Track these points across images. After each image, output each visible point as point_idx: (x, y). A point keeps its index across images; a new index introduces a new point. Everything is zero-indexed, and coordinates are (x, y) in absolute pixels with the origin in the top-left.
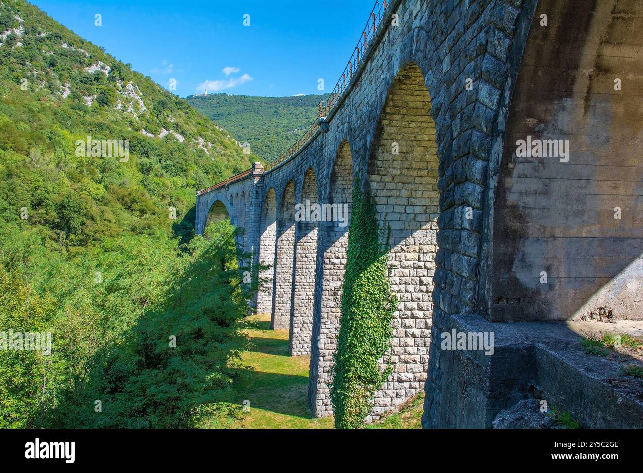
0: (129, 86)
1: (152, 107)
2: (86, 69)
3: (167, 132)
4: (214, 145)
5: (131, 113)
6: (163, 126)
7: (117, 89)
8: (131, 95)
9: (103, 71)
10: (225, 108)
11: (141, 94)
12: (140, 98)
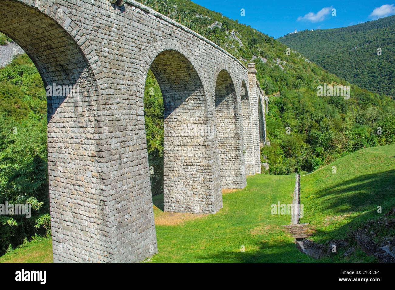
0: (233, 33)
1: (247, 44)
2: (209, 27)
3: (256, 57)
4: (287, 62)
5: (233, 48)
6: (254, 54)
7: (226, 36)
8: (234, 38)
9: (218, 26)
10: (308, 39)
11: (240, 36)
12: (239, 39)
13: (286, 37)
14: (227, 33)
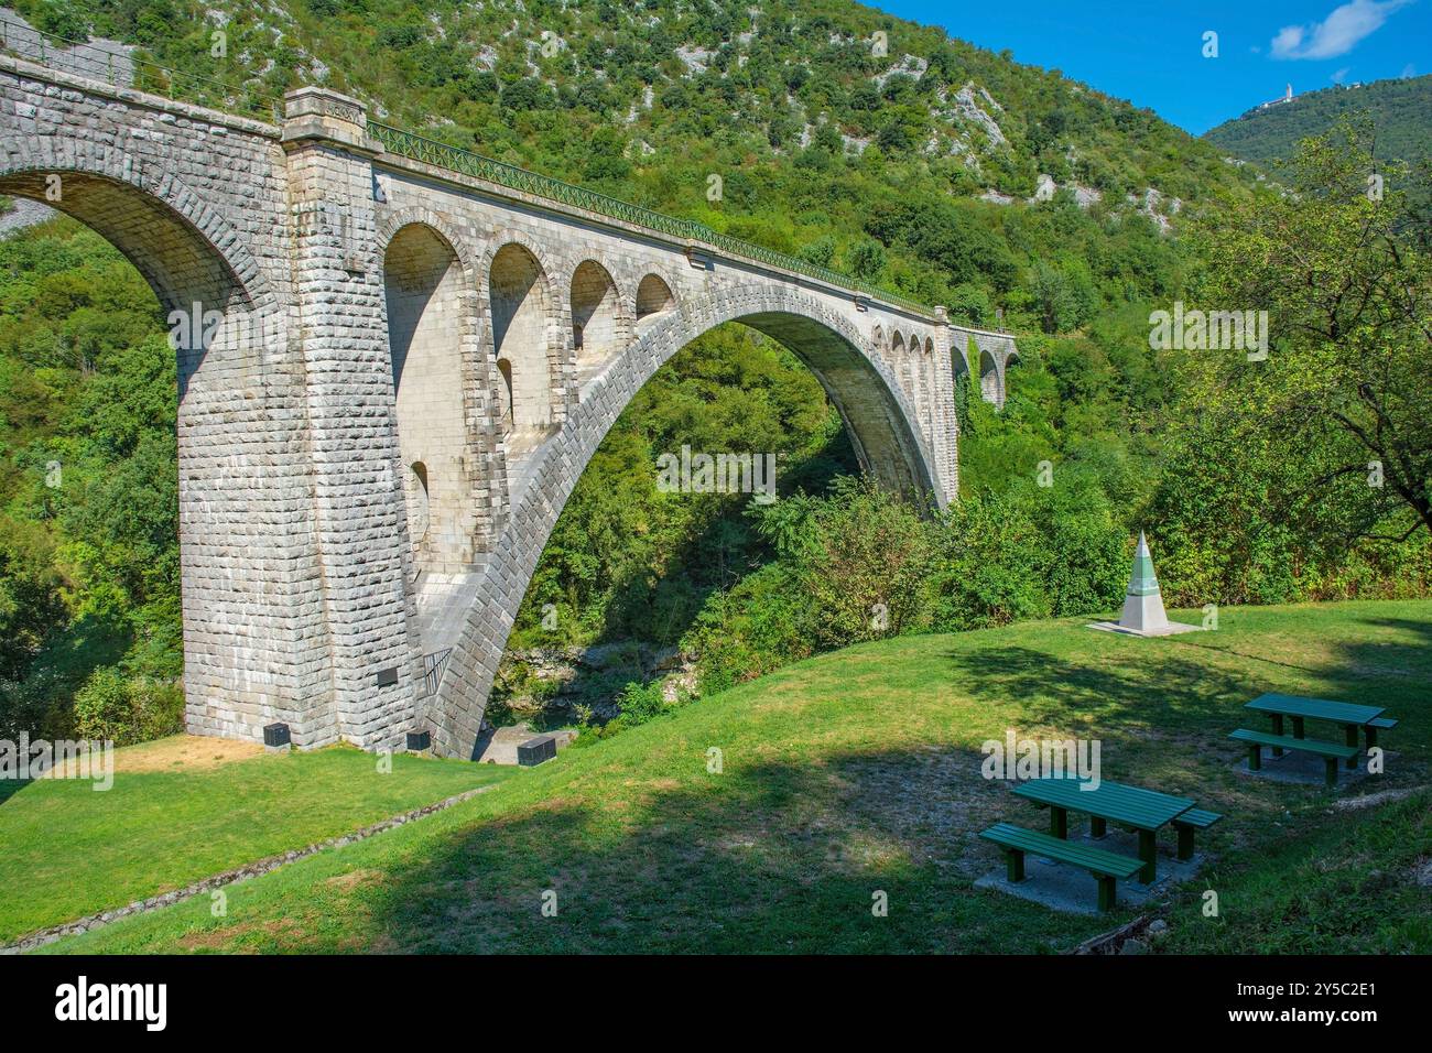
0: (965, 94)
1: (1021, 135)
2: (873, 78)
3: (1054, 187)
4: (1189, 203)
5: (959, 154)
7: (935, 108)
8: (967, 114)
9: (910, 73)
11: (997, 106)
12: (989, 118)
13: (1249, 118)
14: (941, 98)
